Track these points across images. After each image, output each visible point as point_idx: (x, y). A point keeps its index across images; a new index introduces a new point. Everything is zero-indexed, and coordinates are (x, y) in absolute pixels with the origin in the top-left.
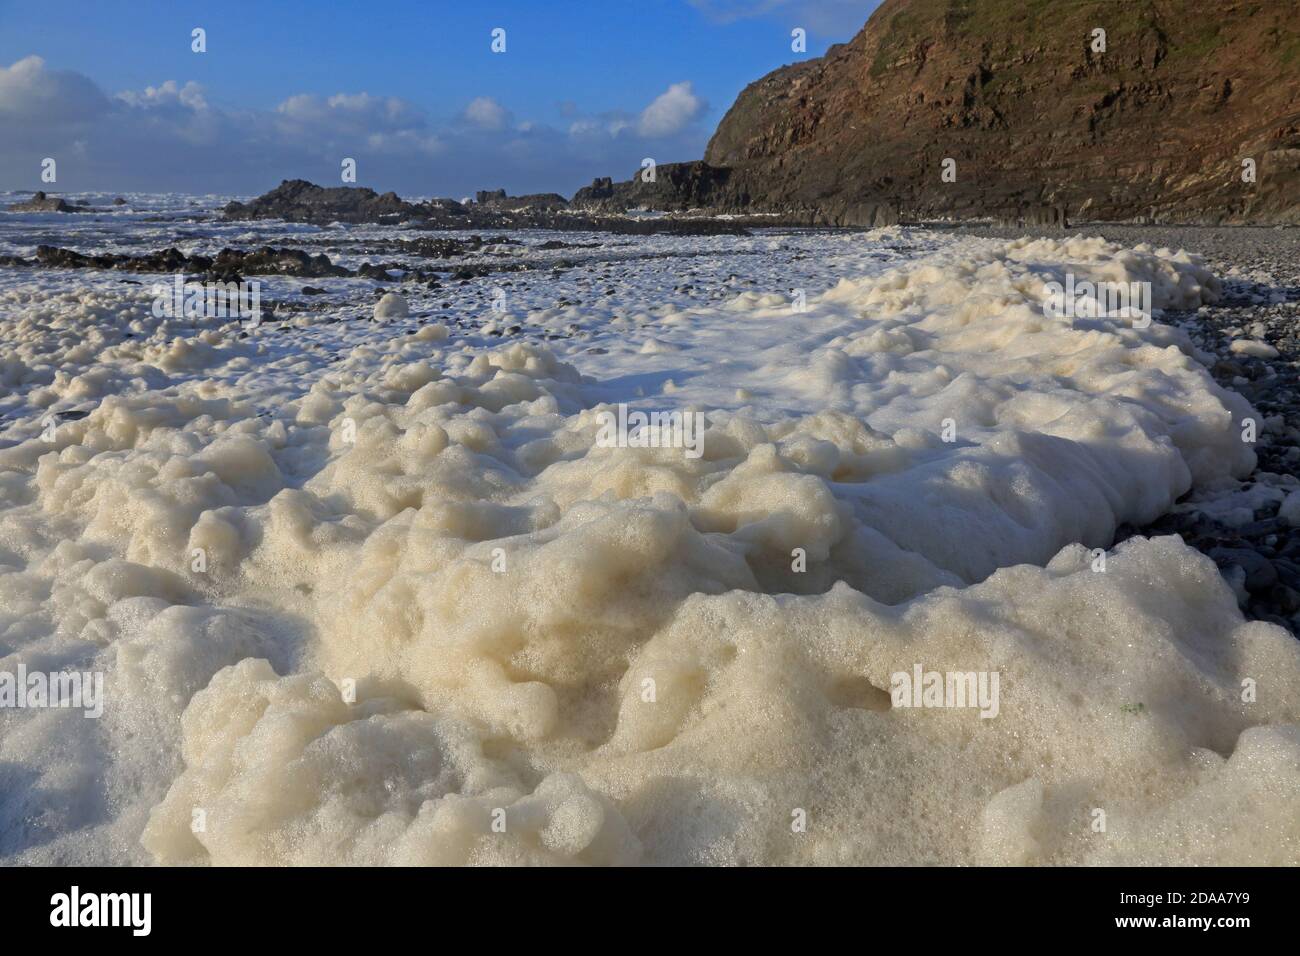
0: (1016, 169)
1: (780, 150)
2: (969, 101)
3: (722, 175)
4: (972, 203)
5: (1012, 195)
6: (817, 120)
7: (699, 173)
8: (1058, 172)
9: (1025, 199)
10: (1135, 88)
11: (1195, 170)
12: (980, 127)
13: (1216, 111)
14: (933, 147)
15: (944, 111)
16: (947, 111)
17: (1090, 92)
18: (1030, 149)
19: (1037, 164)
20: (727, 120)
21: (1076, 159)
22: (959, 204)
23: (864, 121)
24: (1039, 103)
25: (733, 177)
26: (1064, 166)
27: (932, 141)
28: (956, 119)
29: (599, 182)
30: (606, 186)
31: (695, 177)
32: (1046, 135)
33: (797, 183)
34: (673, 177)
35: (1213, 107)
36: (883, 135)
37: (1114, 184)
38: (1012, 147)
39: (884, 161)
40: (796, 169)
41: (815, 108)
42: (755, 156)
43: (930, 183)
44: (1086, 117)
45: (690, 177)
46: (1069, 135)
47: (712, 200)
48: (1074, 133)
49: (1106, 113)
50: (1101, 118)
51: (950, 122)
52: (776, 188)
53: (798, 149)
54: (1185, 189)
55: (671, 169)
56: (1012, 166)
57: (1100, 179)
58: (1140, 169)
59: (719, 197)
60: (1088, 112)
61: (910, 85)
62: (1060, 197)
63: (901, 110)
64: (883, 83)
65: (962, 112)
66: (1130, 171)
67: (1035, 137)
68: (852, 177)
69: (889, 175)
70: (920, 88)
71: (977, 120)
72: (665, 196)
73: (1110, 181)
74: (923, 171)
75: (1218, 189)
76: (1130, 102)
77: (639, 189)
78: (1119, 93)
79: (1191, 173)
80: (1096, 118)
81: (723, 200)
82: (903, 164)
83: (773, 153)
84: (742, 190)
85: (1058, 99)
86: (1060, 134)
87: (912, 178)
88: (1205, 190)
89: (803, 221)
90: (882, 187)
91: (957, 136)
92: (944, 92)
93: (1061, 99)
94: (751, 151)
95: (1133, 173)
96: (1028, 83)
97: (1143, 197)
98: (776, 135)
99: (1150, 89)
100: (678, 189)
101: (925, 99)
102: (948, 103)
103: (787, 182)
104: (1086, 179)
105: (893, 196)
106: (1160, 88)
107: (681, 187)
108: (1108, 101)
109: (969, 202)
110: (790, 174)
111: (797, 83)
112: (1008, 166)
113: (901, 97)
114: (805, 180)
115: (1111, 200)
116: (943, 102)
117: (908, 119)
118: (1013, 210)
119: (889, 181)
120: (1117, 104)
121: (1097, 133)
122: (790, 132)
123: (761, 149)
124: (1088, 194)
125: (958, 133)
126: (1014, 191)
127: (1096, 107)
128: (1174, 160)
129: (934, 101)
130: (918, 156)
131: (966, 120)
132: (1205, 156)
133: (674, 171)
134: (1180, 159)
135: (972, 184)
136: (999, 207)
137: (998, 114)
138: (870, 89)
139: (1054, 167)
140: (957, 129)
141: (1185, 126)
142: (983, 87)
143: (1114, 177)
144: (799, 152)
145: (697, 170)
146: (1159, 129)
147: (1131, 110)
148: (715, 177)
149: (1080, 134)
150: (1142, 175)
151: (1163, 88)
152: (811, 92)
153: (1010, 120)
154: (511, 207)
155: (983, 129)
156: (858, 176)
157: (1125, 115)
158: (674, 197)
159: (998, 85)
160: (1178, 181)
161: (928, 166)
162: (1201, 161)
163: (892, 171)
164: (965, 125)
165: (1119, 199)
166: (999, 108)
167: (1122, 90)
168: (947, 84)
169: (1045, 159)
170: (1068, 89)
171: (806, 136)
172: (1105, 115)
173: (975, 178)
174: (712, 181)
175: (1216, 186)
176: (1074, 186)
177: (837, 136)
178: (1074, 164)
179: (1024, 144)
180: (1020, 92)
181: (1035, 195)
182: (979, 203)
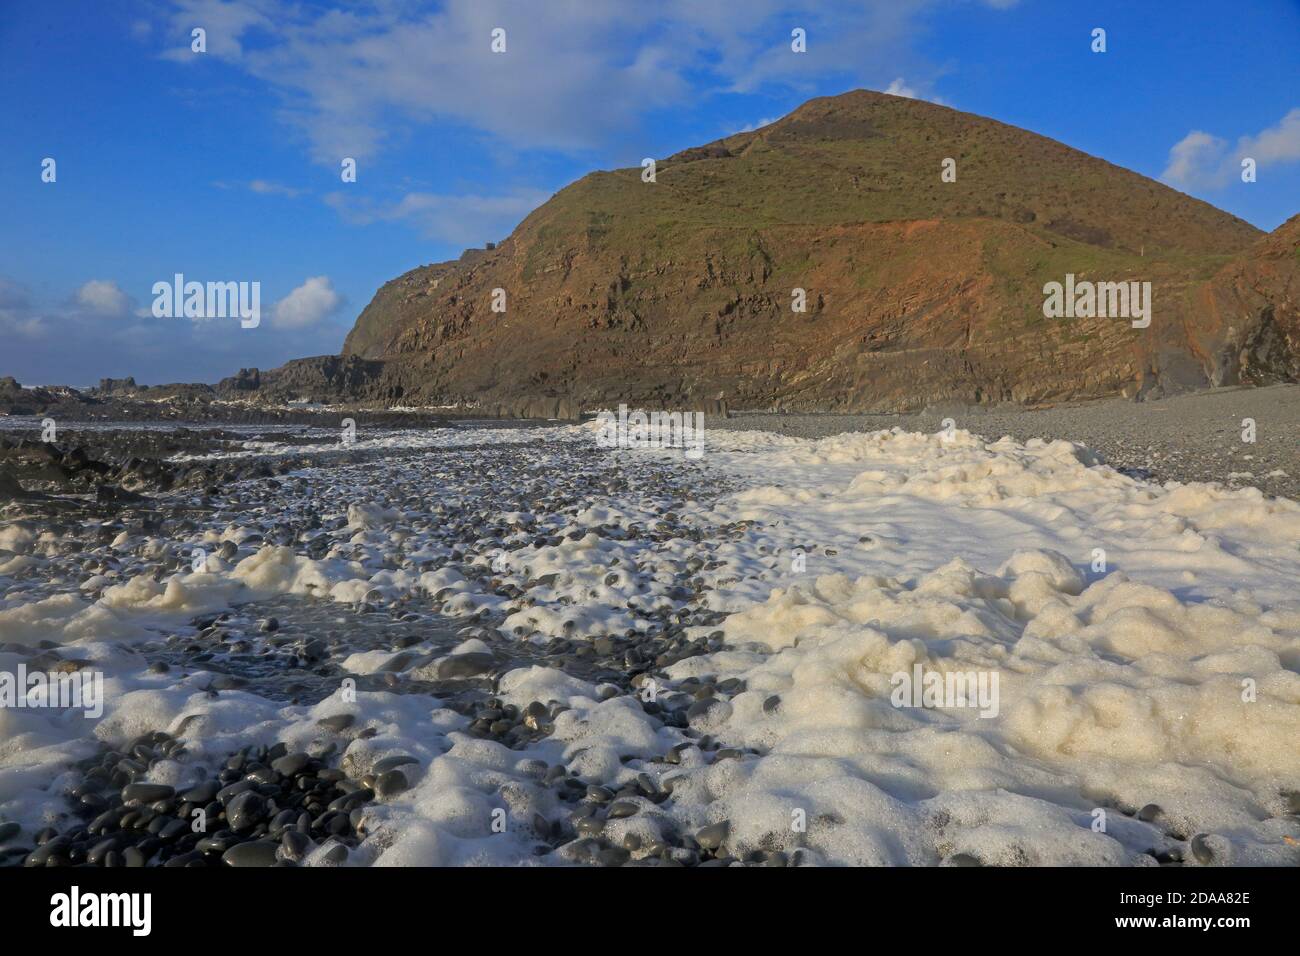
0: (656, 366)
1: (432, 345)
2: (612, 306)
3: (375, 368)
4: (621, 395)
5: (656, 389)
6: (467, 318)
7: (351, 366)
8: (694, 368)
9: (667, 392)
10: (750, 299)
11: (803, 368)
12: (624, 328)
13: (814, 320)
14: (583, 345)
15: (591, 314)
16: (593, 313)
17: (714, 301)
18: (669, 347)
19: (674, 361)
20: (365, 316)
21: (707, 357)
22: (609, 396)
23: (516, 320)
24: (672, 309)
25: (385, 370)
26: (697, 363)
27: (582, 339)
28: (602, 321)
29: (245, 373)
30: (253, 377)
31: (347, 369)
32: (680, 336)
33: (451, 377)
34: (325, 370)
35: (811, 316)
36: (535, 333)
37: (740, 378)
38: (652, 347)
39: (539, 357)
40: (449, 364)
41: (465, 307)
42: (407, 350)
43: (582, 378)
44: (712, 323)
45: (343, 370)
46: (699, 337)
47: (365, 392)
48: (704, 335)
49: (728, 318)
50: (725, 323)
51: (596, 324)
52: (428, 381)
53: (451, 344)
54: (797, 383)
55: (323, 360)
56: (653, 363)
57: (729, 374)
58: (760, 367)
59: (372, 390)
60: (714, 318)
61: (557, 290)
62: (697, 390)
63: (551, 311)
64: (533, 287)
65: (606, 315)
66: (752, 368)
67: (671, 337)
68: (509, 372)
69: (544, 371)
70: (567, 292)
71: (620, 322)
72: (316, 387)
73: (737, 376)
74: (575, 367)
75: (822, 383)
76: (747, 311)
77: (289, 380)
78: (738, 302)
79: (800, 370)
80: (721, 323)
81: (376, 393)
82: (556, 360)
83: (425, 348)
84: (395, 383)
85: (688, 306)
86: (692, 336)
87: (565, 373)
88: (813, 384)
89: (490, 413)
90: (538, 381)
91: (603, 336)
92: (590, 296)
93: (691, 306)
94: (403, 345)
95: (755, 369)
96: (662, 292)
97: (764, 390)
98: (427, 331)
99: (762, 300)
100: (330, 380)
101: (573, 303)
102: (594, 306)
103: (440, 375)
104: (717, 374)
105: (549, 389)
106: (769, 300)
107: (333, 379)
108: (729, 309)
109: (618, 395)
110: (443, 368)
111: (435, 283)
112: (650, 363)
113: (551, 300)
114: (461, 374)
115: (739, 393)
116: (590, 306)
117: (558, 319)
118: (658, 402)
119: (544, 376)
120: (736, 312)
121: (723, 336)
122: (441, 329)
123: (413, 343)
124: (720, 387)
125: (604, 333)
126: (657, 386)
127: (721, 315)
128: (786, 359)
129: (582, 303)
130: (569, 353)
131: (611, 322)
132: (810, 356)
133: (326, 364)
134: (790, 358)
135: (620, 379)
136: (645, 399)
137: (637, 317)
138: (521, 291)
139: (689, 364)
140: (603, 330)
141: (791, 331)
142: (623, 293)
143: (739, 373)
144: (451, 348)
145: (349, 363)
146: (771, 333)
147: (749, 316)
148: (367, 370)
149: (709, 336)
150: (762, 372)
151: (772, 300)
152: (461, 292)
153: (648, 322)
154: (153, 397)
155: (626, 330)
156: (513, 371)
157: (743, 322)
158: (325, 388)
159: (636, 292)
160: (791, 377)
161: (579, 362)
162: (807, 360)
163: (546, 366)
164: (610, 326)
165: (745, 391)
166: (639, 312)
167: (740, 300)
168: (592, 290)
169: (681, 356)
170: (696, 298)
171: (458, 333)
172: (728, 320)
173: (622, 373)
174: (365, 374)
175: (821, 380)
176: (708, 381)
177: (491, 333)
178: (706, 361)
179: (662, 344)
180: (656, 299)
181: (675, 388)
182: (627, 395)
